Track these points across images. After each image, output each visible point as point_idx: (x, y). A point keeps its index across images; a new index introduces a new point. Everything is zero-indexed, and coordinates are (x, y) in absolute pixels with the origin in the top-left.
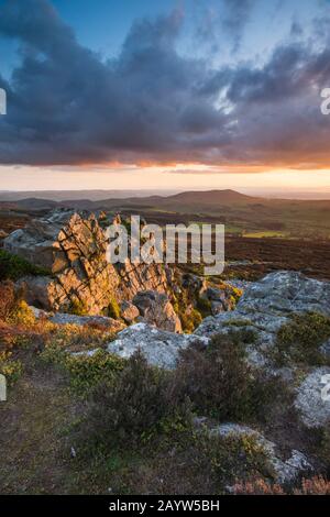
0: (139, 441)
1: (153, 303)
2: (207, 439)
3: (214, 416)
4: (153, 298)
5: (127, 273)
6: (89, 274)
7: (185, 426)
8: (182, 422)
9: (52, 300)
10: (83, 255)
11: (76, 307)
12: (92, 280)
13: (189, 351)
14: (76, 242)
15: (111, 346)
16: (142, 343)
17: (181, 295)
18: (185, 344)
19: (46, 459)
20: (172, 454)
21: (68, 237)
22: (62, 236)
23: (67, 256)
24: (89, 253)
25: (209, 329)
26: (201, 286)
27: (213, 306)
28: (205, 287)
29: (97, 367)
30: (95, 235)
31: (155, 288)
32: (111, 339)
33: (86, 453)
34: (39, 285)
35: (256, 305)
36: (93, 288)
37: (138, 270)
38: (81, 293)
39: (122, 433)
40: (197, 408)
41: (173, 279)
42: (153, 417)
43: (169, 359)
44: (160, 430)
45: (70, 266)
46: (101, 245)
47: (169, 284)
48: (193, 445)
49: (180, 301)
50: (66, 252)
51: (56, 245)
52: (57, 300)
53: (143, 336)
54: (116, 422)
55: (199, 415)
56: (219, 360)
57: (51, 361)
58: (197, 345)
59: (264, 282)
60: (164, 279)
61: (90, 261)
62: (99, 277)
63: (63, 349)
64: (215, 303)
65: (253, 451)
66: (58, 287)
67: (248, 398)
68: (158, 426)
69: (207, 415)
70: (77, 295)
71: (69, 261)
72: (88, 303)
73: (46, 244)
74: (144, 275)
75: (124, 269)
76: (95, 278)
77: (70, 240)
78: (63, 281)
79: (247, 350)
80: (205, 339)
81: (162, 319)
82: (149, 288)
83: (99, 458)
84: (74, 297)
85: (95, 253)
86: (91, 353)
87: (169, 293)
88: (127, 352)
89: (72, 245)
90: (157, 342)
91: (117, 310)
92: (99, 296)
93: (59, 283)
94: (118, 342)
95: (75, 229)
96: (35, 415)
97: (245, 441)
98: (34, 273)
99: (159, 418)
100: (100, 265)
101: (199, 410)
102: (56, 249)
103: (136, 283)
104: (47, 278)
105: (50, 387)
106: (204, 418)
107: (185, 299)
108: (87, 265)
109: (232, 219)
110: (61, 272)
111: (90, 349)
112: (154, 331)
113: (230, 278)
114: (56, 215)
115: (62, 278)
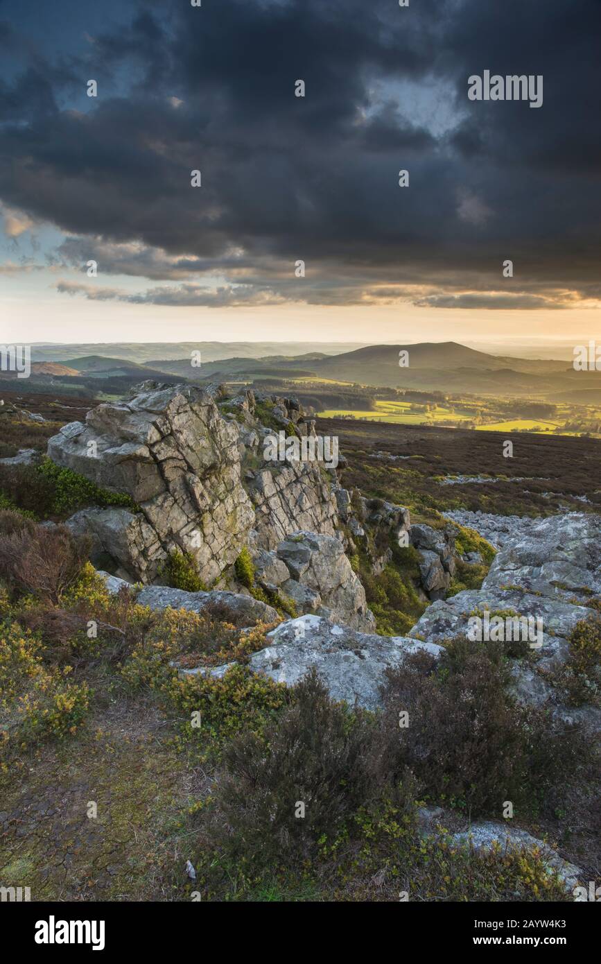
0: (314, 851)
1: (314, 555)
2: (447, 855)
3: (457, 809)
4: (314, 546)
5: (267, 500)
6: (202, 503)
7: (403, 826)
8: (397, 818)
9: (135, 552)
10: (190, 469)
11: (178, 566)
12: (207, 516)
13: (406, 674)
14: (178, 447)
15: (256, 658)
16: (316, 656)
17: (364, 539)
18: (395, 658)
19: (140, 881)
20: (379, 880)
21: (164, 437)
22: (154, 435)
23: (161, 472)
24: (202, 465)
25: (439, 627)
26: (401, 522)
27: (423, 560)
28: (408, 524)
29: (230, 700)
30: (213, 433)
31: (317, 527)
32: (257, 646)
33: (215, 872)
34: (112, 525)
35: (525, 580)
36: (208, 531)
37: (287, 493)
38: (186, 539)
39: (284, 836)
40: (426, 791)
41: (349, 509)
42: (342, 808)
43: (367, 686)
44: (354, 831)
45: (167, 490)
46: (223, 452)
47: (343, 520)
48: (419, 864)
49: (362, 550)
50: (159, 464)
51: (143, 451)
52: (144, 553)
53: (316, 641)
54: (273, 817)
55: (431, 805)
56: (467, 697)
57: (143, 684)
58: (421, 662)
59: (539, 535)
60: (332, 510)
61: (203, 480)
62: (218, 508)
63: (165, 661)
64: (427, 554)
65: (541, 886)
66: (144, 526)
67: (524, 774)
68: (351, 824)
69: (446, 805)
70: (180, 543)
71: (166, 482)
72: (199, 558)
73: (125, 449)
74: (298, 502)
75: (262, 492)
76: (211, 511)
77: (169, 444)
78: (153, 517)
79: (516, 671)
80: (434, 649)
81: (331, 584)
82: (306, 529)
83: (239, 884)
84: (173, 547)
85: (213, 467)
86: (219, 672)
87: (341, 535)
88: (289, 674)
89: (171, 452)
90: (343, 653)
91: (249, 568)
92: (218, 544)
93: (148, 521)
94: (269, 653)
95: (178, 421)
96: (117, 789)
97: (523, 863)
98: (102, 503)
99: (354, 807)
100: (222, 488)
101: (431, 796)
102: (142, 459)
103: (282, 516)
104: (125, 512)
105: (144, 734)
106: (439, 810)
107: (371, 546)
108: (198, 489)
109: (457, 397)
110: (150, 501)
111: (216, 663)
112: (337, 631)
113: (453, 507)
114: (142, 396)
115: (152, 511)
